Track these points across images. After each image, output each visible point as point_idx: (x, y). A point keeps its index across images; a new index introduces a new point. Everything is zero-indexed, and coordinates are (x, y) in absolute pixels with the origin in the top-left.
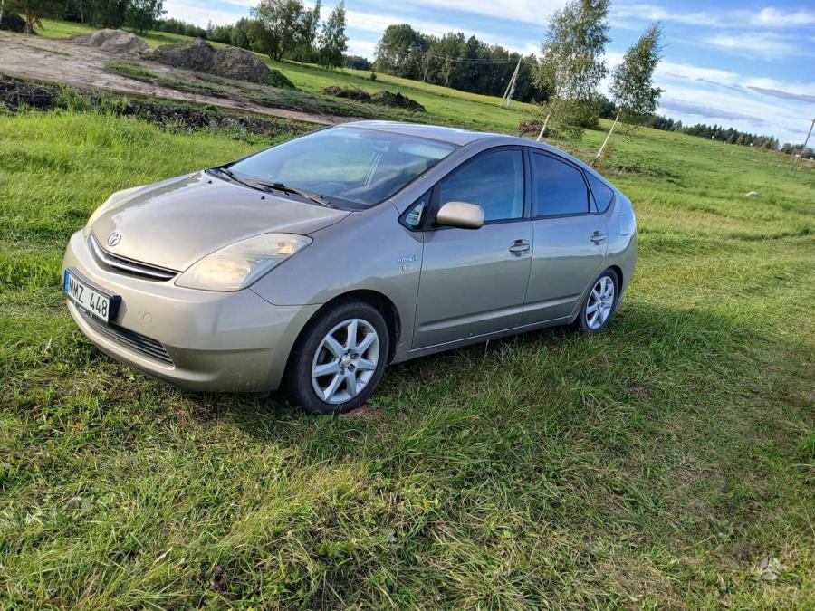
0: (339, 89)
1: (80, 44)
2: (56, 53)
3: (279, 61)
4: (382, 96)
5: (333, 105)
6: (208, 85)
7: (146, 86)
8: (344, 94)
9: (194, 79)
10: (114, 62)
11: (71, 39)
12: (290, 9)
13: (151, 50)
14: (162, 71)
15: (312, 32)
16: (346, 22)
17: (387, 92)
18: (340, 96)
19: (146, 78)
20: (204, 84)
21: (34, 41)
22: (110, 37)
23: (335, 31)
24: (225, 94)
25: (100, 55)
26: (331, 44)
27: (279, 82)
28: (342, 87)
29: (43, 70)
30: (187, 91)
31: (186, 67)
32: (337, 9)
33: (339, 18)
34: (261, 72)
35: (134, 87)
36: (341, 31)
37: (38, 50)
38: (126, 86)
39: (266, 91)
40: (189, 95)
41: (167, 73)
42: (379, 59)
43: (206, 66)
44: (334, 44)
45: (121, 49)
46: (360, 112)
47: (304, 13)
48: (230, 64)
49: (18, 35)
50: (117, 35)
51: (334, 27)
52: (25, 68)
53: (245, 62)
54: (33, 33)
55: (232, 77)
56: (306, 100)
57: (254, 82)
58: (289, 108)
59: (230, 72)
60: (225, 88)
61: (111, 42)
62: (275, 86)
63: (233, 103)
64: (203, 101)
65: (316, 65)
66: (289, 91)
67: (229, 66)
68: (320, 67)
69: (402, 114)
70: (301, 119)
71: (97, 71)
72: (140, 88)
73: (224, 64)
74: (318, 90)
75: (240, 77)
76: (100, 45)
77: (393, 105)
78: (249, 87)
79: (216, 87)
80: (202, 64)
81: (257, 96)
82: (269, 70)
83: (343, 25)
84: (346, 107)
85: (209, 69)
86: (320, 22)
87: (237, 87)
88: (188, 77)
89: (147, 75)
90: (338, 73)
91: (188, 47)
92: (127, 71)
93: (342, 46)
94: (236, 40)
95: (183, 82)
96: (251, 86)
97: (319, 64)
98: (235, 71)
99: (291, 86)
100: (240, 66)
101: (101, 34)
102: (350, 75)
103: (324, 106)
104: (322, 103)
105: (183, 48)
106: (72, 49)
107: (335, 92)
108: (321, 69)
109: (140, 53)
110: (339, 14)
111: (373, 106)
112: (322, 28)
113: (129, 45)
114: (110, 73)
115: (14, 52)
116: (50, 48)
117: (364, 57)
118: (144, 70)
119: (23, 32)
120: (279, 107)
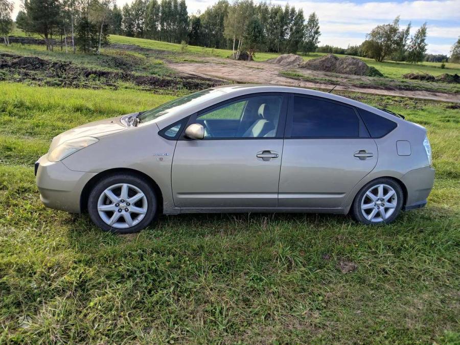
0: (413, 75)
1: (270, 63)
2: (258, 68)
3: (381, 62)
4: (443, 77)
5: (406, 84)
6: (330, 78)
7: (296, 81)
8: (416, 78)
9: (323, 76)
10: (284, 70)
11: (267, 61)
12: (391, 31)
13: (305, 63)
14: (307, 73)
15: (403, 43)
16: (427, 35)
17: (447, 74)
18: (413, 79)
19: (297, 78)
20: (327, 78)
21: (250, 64)
22: (286, 58)
23: (419, 41)
24: (338, 83)
25: (278, 68)
26: (416, 49)
27: (373, 73)
28: (415, 73)
29: (250, 77)
30: (318, 83)
31: (320, 70)
32: (421, 28)
33: (422, 33)
34: (363, 69)
35: (290, 82)
36: (423, 41)
37: (250, 68)
38: (286, 82)
39: (363, 79)
40: (318, 84)
41: (309, 74)
42: (453, 55)
43: (332, 68)
44: (418, 48)
45: (289, 63)
46: (424, 87)
47: (399, 33)
48: (345, 66)
49: (245, 62)
50: (289, 57)
51: (418, 39)
52: (242, 77)
53: (354, 64)
54: (252, 60)
55: (346, 73)
56: (388, 83)
57: (358, 75)
58: (375, 88)
59: (345, 71)
60: (339, 79)
61: (285, 61)
62: (370, 76)
63: (341, 87)
64: (325, 87)
65: (404, 62)
66: (378, 78)
67: (345, 67)
68: (408, 63)
69: (455, 87)
70: (383, 94)
71: (275, 76)
72: (293, 83)
73: (341, 66)
74: (400, 76)
75: (350, 73)
76: (280, 63)
77: (450, 82)
78: (353, 78)
79: (334, 79)
80: (330, 67)
81: (358, 83)
82: (368, 67)
83: (425, 36)
84: (415, 85)
85: (333, 70)
86: (409, 37)
87: (346, 78)
88: (320, 75)
89: (298, 76)
90: (419, 65)
91: (324, 59)
92: (289, 74)
93: (423, 49)
94: (361, 53)
95: (316, 78)
96: (355, 77)
97: (407, 61)
98: (348, 69)
99: (381, 75)
100: (351, 66)
101: (281, 57)
102: (426, 66)
103: (400, 85)
104: (398, 84)
105: (320, 60)
106: (266, 66)
107: (410, 76)
108: (407, 64)
109: (299, 65)
110: (423, 30)
111: (434, 83)
112: (411, 40)
113: (294, 61)
114: (280, 76)
115: (240, 70)
116: (256, 67)
117: (444, 55)
118: (298, 73)
119: (247, 60)
120: (369, 88)
